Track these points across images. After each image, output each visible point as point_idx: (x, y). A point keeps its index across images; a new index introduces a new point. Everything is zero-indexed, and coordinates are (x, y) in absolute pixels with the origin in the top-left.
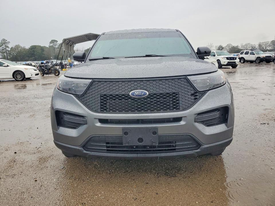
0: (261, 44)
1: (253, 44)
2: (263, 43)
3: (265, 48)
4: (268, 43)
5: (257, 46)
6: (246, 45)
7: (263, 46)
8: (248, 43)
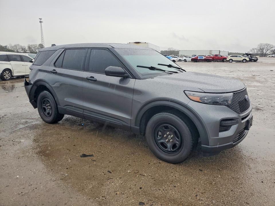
0: (30, 46)
1: (23, 45)
2: (32, 45)
3: (34, 51)
4: (36, 46)
5: (27, 48)
6: (15, 46)
7: (32, 48)
8: (17, 44)
